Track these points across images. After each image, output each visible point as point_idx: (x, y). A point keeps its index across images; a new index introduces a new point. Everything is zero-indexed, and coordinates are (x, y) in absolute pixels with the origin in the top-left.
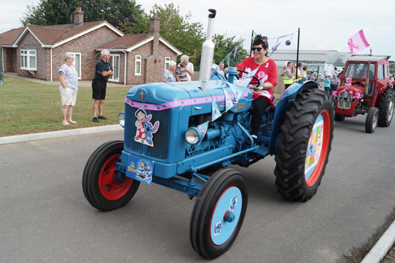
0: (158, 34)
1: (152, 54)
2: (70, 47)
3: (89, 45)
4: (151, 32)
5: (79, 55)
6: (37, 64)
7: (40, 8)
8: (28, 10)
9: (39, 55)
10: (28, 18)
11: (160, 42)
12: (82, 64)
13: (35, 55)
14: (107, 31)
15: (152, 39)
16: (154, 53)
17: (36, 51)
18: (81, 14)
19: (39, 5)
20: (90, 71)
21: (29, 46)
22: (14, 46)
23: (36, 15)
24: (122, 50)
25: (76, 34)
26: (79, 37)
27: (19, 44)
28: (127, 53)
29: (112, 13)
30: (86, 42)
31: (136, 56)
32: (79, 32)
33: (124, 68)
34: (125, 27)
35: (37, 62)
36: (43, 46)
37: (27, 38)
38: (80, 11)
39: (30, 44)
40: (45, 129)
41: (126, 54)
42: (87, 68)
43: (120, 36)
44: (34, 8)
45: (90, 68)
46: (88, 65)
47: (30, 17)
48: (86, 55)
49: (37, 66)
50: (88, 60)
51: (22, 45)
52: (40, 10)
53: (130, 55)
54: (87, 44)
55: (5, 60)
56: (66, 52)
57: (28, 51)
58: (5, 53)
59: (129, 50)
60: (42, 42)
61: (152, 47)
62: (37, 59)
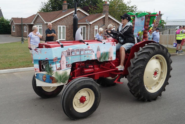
0: (108, 13)
1: (104, 25)
2: (60, 23)
3: (70, 21)
4: (104, 12)
5: (64, 27)
6: (43, 32)
7: (48, 3)
8: (42, 5)
9: (43, 28)
10: (42, 9)
11: (109, 18)
12: (66, 32)
13: (42, 28)
14: (80, 13)
15: (104, 16)
16: (105, 24)
17: (42, 26)
18: (66, 4)
19: (48, 2)
20: (70, 35)
21: (39, 23)
22: (32, 23)
23: (46, 7)
24: (87, 23)
25: (63, 15)
26: (65, 17)
27: (34, 22)
28: (90, 24)
29: (87, 3)
30: (68, 20)
31: (95, 26)
32: (64, 15)
33: (88, 33)
34: (92, 10)
35: (43, 31)
36: (45, 23)
37: (38, 19)
38: (66, 3)
39: (39, 22)
40: (24, 66)
41: (89, 26)
42: (69, 34)
43: (87, 15)
44: (45, 3)
45: (70, 33)
46: (69, 32)
47: (43, 8)
48: (68, 27)
49: (43, 34)
50: (69, 29)
51: (36, 23)
52: (48, 4)
53: (91, 26)
54: (69, 21)
55: (28, 31)
56: (58, 25)
57: (38, 26)
58: (28, 27)
59: (91, 23)
60: (45, 21)
61: (104, 20)
62: (43, 30)
